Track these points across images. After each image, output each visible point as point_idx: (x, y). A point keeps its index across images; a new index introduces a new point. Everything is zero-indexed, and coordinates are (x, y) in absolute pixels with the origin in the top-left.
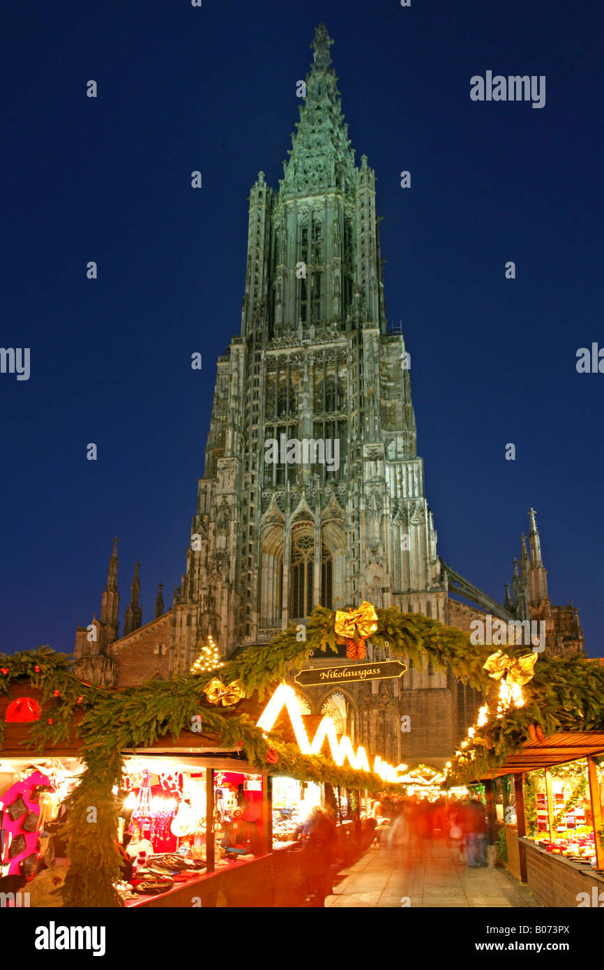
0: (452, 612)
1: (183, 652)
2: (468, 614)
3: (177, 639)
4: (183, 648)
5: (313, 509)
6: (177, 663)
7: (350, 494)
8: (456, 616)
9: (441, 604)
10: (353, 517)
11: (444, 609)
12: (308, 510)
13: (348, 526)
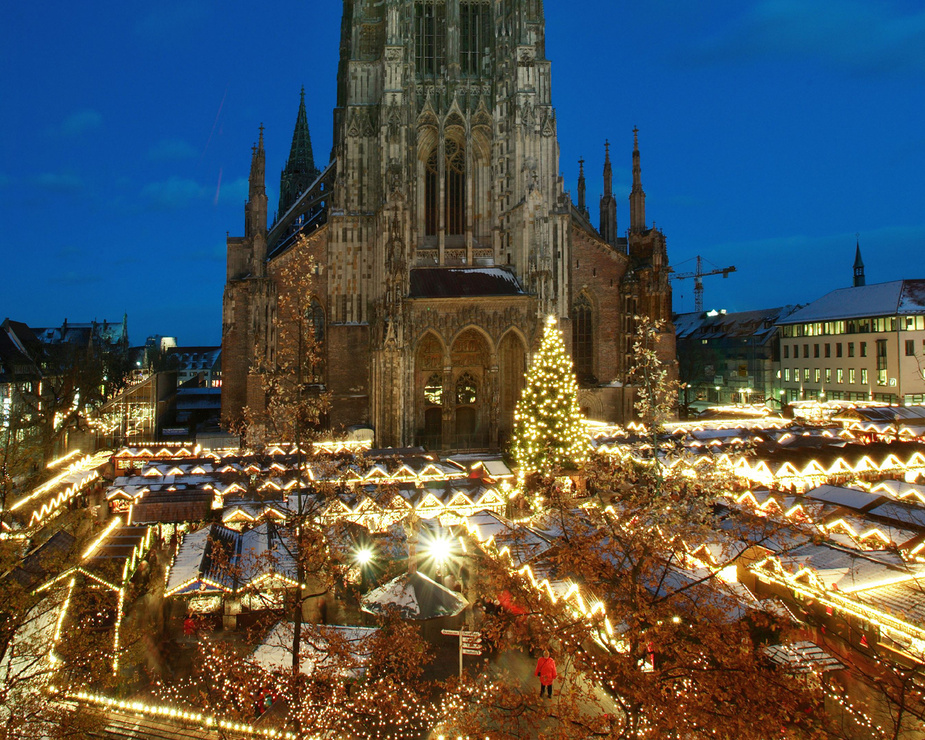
0: (573, 236)
1: (340, 272)
2: (585, 238)
3: (334, 257)
4: (340, 268)
5: (464, 112)
6: (335, 285)
7: (498, 99)
8: (576, 240)
9: (565, 229)
10: (501, 126)
11: (567, 232)
12: (460, 113)
13: (496, 136)
